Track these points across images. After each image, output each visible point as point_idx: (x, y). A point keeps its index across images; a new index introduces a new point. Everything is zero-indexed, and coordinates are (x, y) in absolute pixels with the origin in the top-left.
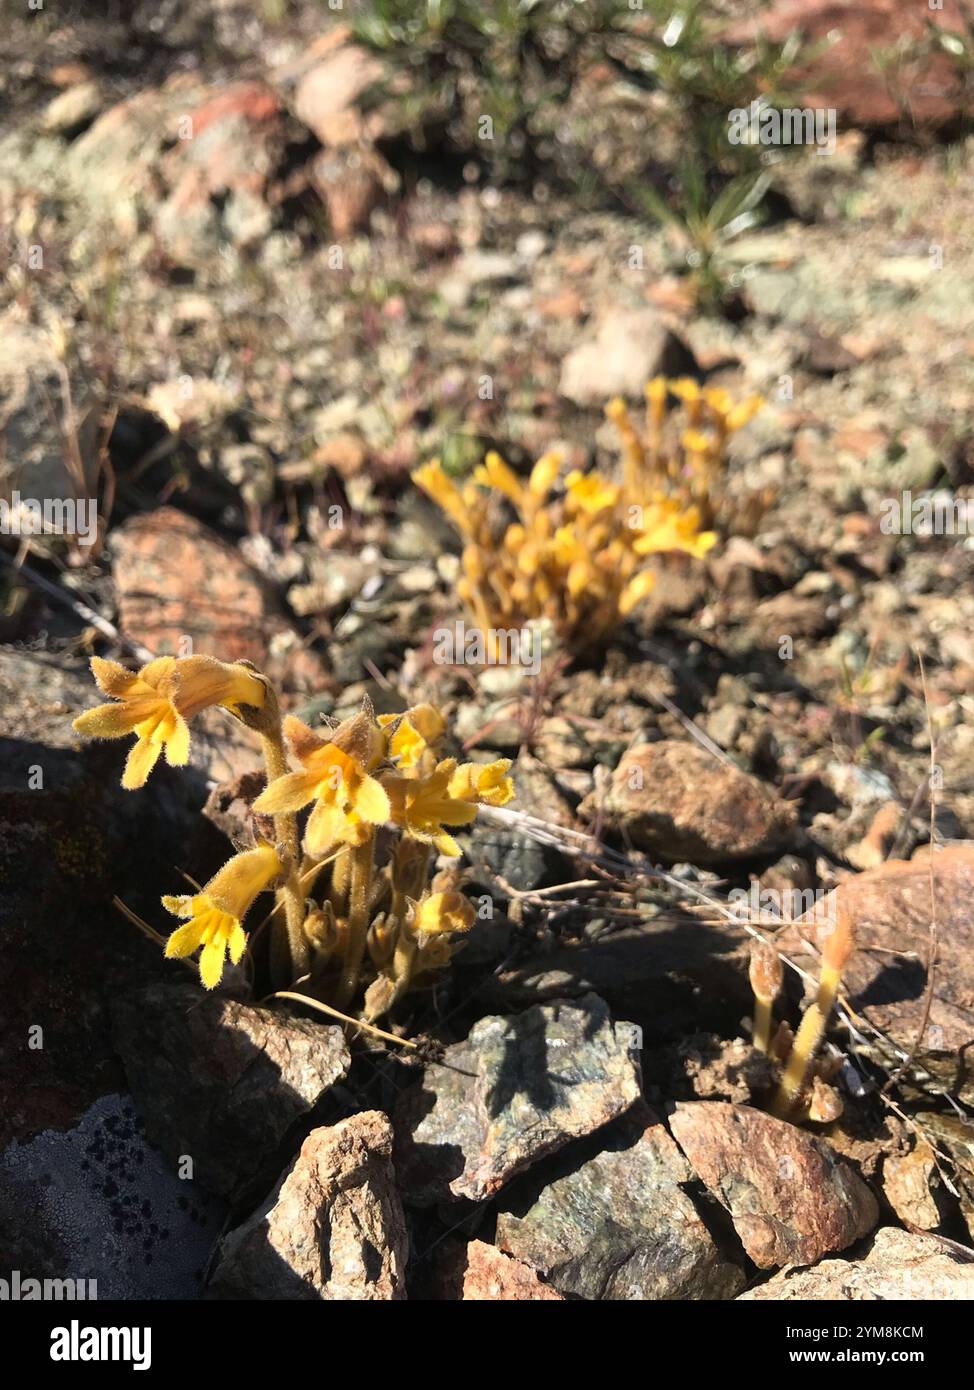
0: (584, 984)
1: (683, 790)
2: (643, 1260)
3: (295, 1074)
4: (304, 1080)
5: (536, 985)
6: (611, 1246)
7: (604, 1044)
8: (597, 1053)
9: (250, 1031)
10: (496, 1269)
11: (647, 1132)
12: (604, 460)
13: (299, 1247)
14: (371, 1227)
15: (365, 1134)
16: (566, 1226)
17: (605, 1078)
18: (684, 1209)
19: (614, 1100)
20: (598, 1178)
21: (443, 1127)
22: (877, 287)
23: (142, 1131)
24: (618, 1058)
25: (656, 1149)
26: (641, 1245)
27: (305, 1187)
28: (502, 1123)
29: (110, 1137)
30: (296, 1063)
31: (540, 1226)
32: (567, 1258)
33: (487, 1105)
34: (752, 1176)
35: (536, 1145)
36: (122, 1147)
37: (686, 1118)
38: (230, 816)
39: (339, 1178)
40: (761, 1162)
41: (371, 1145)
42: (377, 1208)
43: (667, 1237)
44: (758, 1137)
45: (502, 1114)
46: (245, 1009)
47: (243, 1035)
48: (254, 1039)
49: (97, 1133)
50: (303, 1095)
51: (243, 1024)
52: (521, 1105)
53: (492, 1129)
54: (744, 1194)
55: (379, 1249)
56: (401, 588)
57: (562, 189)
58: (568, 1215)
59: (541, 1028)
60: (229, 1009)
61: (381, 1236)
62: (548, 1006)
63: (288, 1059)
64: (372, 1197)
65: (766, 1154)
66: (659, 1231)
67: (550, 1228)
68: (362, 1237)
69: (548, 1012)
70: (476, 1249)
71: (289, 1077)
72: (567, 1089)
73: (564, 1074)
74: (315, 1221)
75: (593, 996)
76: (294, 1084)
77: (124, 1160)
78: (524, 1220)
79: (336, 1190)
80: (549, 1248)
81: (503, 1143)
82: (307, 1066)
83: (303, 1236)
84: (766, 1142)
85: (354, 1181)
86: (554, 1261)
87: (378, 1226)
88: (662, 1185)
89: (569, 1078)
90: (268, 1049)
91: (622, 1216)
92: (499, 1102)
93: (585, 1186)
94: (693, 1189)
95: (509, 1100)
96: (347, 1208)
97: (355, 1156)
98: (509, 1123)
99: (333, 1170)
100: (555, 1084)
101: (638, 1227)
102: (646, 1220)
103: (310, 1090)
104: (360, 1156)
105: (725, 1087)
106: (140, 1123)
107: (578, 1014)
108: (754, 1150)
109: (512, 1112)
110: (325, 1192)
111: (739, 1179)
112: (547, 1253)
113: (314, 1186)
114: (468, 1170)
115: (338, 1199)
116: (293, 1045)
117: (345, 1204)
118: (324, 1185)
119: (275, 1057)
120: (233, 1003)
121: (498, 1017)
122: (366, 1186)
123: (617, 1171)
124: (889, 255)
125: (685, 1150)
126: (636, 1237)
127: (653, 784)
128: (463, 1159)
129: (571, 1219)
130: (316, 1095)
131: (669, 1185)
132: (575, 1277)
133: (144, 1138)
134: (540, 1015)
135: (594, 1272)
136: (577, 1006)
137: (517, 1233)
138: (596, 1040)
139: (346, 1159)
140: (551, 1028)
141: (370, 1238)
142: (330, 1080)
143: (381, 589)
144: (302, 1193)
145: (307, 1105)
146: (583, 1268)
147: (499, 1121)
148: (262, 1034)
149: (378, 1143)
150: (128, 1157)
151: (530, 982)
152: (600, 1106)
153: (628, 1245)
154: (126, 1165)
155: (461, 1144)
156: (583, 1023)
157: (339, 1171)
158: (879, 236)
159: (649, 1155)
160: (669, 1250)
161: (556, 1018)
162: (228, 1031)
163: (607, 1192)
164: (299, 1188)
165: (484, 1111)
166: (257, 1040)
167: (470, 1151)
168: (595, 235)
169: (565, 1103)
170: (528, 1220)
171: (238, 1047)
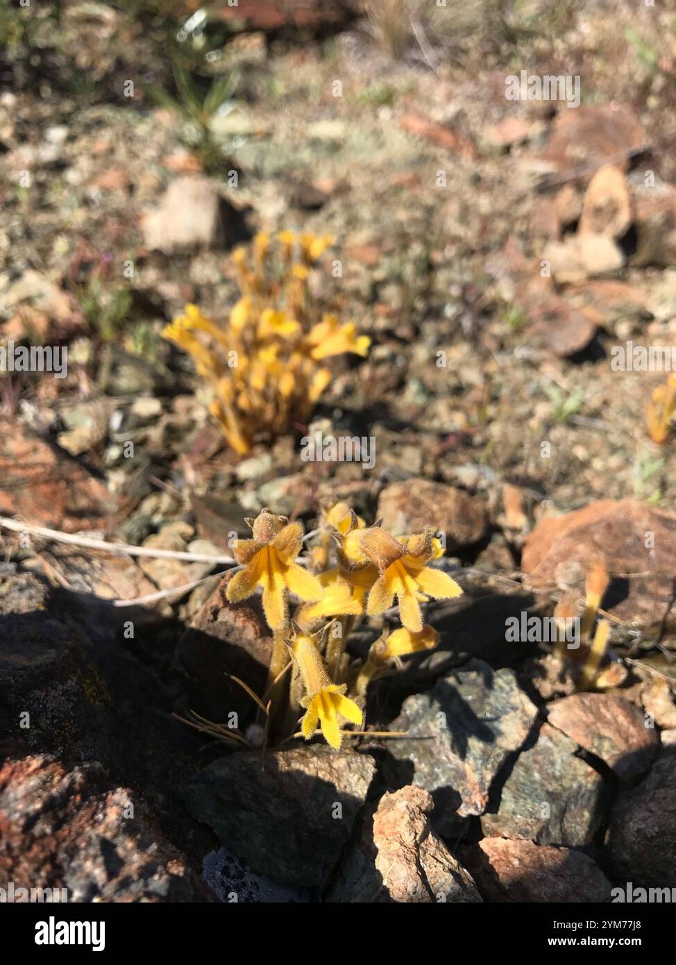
0: (462, 654)
1: (433, 513)
2: (573, 807)
3: (346, 783)
4: (354, 785)
5: (427, 667)
6: (557, 806)
7: (501, 688)
8: (501, 695)
9: (302, 767)
10: (508, 851)
11: (542, 731)
12: (205, 292)
13: (414, 893)
14: (448, 860)
15: (418, 803)
16: (529, 807)
17: (515, 709)
18: (583, 768)
19: (525, 719)
20: (527, 770)
21: (429, 778)
22: (315, 143)
23: (248, 868)
24: (513, 693)
25: (551, 739)
26: (569, 799)
27: (401, 852)
28: (471, 761)
29: (232, 882)
30: (342, 776)
31: (514, 813)
32: (541, 825)
33: (454, 753)
34: (606, 732)
35: (496, 765)
36: (244, 884)
37: (558, 713)
38: (221, 623)
39: (418, 837)
40: (606, 723)
41: (423, 808)
42: (441, 846)
43: (580, 787)
44: (598, 708)
45: (468, 755)
46: (290, 754)
47: (300, 773)
48: (307, 771)
49: (223, 883)
50: (356, 795)
51: (296, 766)
52: (475, 745)
53: (467, 766)
54: (606, 745)
55: (457, 871)
56: (138, 416)
57: (63, 90)
58: (525, 799)
59: (454, 693)
60: (281, 759)
61: (455, 862)
62: (449, 676)
63: (337, 775)
64: (436, 841)
65: (605, 717)
66: (575, 785)
67: (520, 812)
68: (447, 869)
69: (451, 680)
70: (488, 844)
71: (342, 786)
72: (496, 724)
73: (488, 715)
74: (417, 873)
75: (475, 661)
76: (348, 790)
77: (251, 893)
78: (499, 813)
79: (417, 846)
80: (528, 824)
81: (479, 772)
82: (351, 775)
83: (415, 885)
84: (603, 710)
85: (424, 837)
86: (536, 830)
87: (449, 857)
88: (564, 758)
89: (494, 716)
90: (321, 775)
91: (553, 787)
92: (461, 749)
93: (524, 778)
94: (581, 754)
95: (466, 744)
96: (427, 855)
97: (420, 819)
98: (475, 759)
99: (413, 835)
100: (487, 724)
101: (564, 789)
102: (566, 783)
103: (360, 790)
104: (422, 818)
105: (560, 687)
106: (243, 862)
107: (473, 675)
108: (599, 718)
109: (473, 751)
110: (413, 851)
111: (601, 737)
112: (528, 827)
113: (406, 851)
114: (465, 798)
115: (421, 852)
116: (335, 765)
117: (425, 853)
118: (411, 847)
119: (327, 778)
120: (281, 753)
121: (418, 695)
122: (430, 835)
123: (535, 762)
124: (310, 120)
125: (566, 732)
126: (565, 796)
127: (416, 512)
128: (458, 793)
129: (529, 801)
130: (366, 792)
131: (566, 756)
132: (548, 834)
133: (252, 872)
134: (447, 685)
135: (555, 826)
136: (471, 670)
137: (500, 823)
138: (496, 687)
139: (416, 824)
140: (462, 690)
141: (451, 867)
142: (370, 778)
143: (124, 421)
144: (402, 858)
145: (361, 800)
146: (550, 827)
147: (469, 760)
148: (311, 765)
149: (427, 805)
150: (251, 890)
151: (423, 665)
152: (520, 726)
153: (564, 801)
154: (253, 896)
155: (449, 784)
156: (480, 680)
157: (416, 834)
158: (300, 107)
159: (550, 744)
160: (584, 795)
161: (460, 682)
162: (289, 774)
163: (537, 776)
164: (398, 856)
165: (455, 758)
166: (309, 771)
167: (459, 786)
168: (100, 123)
169: (500, 733)
170: (502, 813)
171: (300, 782)
